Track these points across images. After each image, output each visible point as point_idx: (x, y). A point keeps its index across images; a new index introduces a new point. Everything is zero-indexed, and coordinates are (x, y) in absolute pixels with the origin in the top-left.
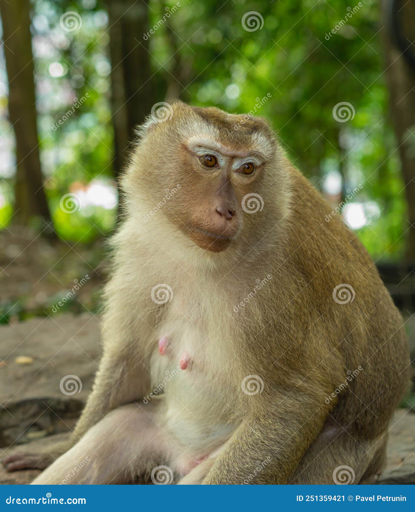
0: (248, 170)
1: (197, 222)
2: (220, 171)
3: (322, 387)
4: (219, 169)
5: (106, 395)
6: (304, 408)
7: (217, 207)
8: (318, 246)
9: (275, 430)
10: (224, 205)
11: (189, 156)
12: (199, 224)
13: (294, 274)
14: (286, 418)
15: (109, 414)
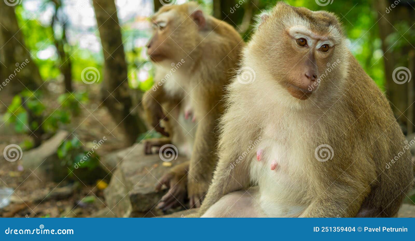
0: (325, 48)
1: (293, 81)
2: (308, 49)
3: (362, 183)
4: (308, 48)
5: (221, 186)
6: (351, 196)
7: (306, 72)
8: (361, 95)
9: (333, 210)
10: (311, 71)
11: (289, 39)
12: (294, 83)
13: (347, 112)
14: (340, 202)
15: (223, 198)
